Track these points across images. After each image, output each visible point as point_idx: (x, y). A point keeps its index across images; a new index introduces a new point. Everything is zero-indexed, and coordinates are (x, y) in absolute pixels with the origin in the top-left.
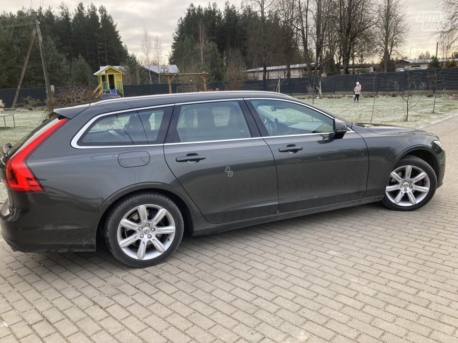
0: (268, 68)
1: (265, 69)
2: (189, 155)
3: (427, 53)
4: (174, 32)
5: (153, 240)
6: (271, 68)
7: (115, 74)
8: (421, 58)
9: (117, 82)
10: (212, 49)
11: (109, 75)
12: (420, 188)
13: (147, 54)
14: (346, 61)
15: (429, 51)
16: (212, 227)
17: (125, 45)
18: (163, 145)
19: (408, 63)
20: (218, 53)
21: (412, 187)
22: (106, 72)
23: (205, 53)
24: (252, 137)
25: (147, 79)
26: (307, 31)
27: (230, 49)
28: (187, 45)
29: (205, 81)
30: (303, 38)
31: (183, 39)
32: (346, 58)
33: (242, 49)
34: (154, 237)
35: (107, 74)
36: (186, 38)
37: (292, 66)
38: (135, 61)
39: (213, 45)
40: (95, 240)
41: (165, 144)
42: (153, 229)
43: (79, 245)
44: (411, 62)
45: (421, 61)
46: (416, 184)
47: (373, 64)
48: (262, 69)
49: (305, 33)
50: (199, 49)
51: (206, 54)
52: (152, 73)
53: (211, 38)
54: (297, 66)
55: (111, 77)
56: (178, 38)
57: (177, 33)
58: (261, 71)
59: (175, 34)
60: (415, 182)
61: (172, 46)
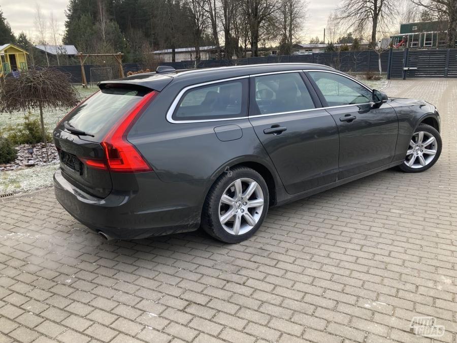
0: (176, 50)
1: (174, 51)
2: (273, 127)
3: (317, 38)
4: (66, 9)
5: (246, 214)
6: (180, 50)
7: (17, 54)
8: (312, 42)
9: (20, 63)
10: (114, 28)
11: (10, 55)
12: (428, 151)
13: (42, 32)
14: (254, 44)
15: (318, 37)
16: (290, 197)
17: (8, 23)
18: (247, 117)
19: (302, 48)
20: (121, 33)
21: (423, 151)
22: (6, 51)
23: (107, 33)
24: (316, 108)
25: (44, 60)
26: (215, 14)
27: (132, 30)
28: (84, 24)
29: (120, 62)
30: (212, 19)
31: (79, 18)
32: (254, 41)
33: (144, 30)
34: (246, 211)
35: (8, 54)
36: (83, 17)
37: (201, 48)
38: (26, 40)
39: (114, 25)
40: (200, 218)
41: (250, 117)
42: (245, 203)
43: (185, 225)
44: (305, 46)
45: (313, 46)
46: (426, 148)
47: (272, 47)
48: (171, 50)
49: (214, 15)
50: (100, 29)
51: (109, 34)
52: (49, 54)
53: (111, 17)
54: (206, 48)
55: (13, 58)
56: (71, 15)
57: (69, 10)
58: (170, 53)
59: (68, 12)
60: (425, 146)
61: (66, 25)
